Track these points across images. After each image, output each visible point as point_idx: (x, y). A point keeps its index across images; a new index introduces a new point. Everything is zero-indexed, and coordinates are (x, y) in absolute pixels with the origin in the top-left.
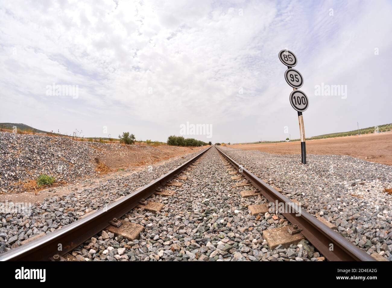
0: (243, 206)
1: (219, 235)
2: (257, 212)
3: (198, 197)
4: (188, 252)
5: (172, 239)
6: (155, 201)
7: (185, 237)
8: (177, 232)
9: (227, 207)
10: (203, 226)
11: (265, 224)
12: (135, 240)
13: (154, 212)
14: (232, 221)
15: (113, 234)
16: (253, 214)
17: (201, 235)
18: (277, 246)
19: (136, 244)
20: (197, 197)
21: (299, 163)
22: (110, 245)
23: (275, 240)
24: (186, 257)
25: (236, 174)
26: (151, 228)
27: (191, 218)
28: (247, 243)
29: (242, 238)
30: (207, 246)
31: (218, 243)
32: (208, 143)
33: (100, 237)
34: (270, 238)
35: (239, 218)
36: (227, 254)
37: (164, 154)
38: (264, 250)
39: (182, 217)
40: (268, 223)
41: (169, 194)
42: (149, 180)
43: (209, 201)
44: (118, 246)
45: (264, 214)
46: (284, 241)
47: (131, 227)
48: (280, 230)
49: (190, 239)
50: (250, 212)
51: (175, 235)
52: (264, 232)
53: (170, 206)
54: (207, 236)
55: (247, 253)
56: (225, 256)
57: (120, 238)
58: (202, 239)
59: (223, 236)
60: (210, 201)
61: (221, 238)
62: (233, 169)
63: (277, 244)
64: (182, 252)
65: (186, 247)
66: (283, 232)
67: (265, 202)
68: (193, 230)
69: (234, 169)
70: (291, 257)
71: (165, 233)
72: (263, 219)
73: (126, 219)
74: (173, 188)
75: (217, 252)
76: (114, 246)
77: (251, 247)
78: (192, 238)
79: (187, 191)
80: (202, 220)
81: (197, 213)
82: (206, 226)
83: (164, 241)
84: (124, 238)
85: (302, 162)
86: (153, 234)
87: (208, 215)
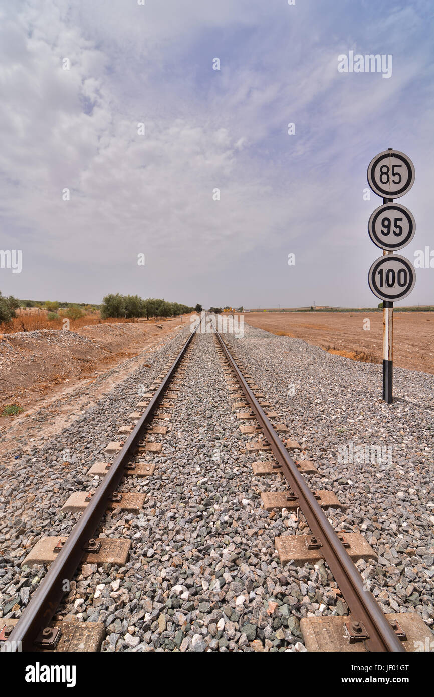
0: (254, 493)
1: (223, 540)
2: (272, 506)
3: (191, 474)
4: (191, 566)
5: (170, 550)
6: (130, 490)
7: (184, 545)
8: (174, 539)
9: (232, 493)
10: (203, 526)
11: (280, 527)
12: (127, 564)
13: (135, 512)
14: (239, 519)
15: (95, 565)
16: (266, 508)
17: (203, 540)
18: (289, 561)
19: (130, 568)
20: (189, 474)
21: (376, 399)
22: (98, 583)
23: (287, 552)
24: (191, 572)
25: (249, 419)
26: (140, 540)
27: (187, 514)
28: (255, 552)
29: (250, 545)
30: (211, 555)
31: (223, 552)
32: (195, 307)
33: (81, 577)
34: (282, 548)
35: (248, 514)
36: (234, 566)
37: (101, 348)
38: (274, 564)
39: (175, 513)
40: (284, 525)
41: (147, 473)
42: (102, 442)
43: (208, 481)
44: (108, 579)
45: (280, 509)
46: (298, 556)
47: (115, 545)
48: (296, 539)
49: (190, 547)
50: (262, 504)
51: (172, 544)
52: (277, 539)
53: (154, 495)
54: (210, 542)
55: (255, 565)
56: (232, 569)
57: (108, 568)
58: (205, 546)
59: (228, 541)
60: (209, 483)
61: (226, 545)
62: (244, 405)
63: (289, 558)
64: (185, 566)
65: (188, 559)
66: (299, 543)
67: (286, 488)
68: (192, 534)
69: (246, 404)
70: (302, 579)
71: (159, 543)
72: (279, 517)
73: (102, 535)
74: (148, 458)
75: (223, 564)
76: (104, 581)
77: (260, 559)
78: (193, 547)
79: (172, 461)
80: (201, 517)
81: (193, 505)
82: (207, 527)
83: (162, 556)
84: (113, 564)
85: (384, 398)
86: (145, 549)
87: (208, 507)
